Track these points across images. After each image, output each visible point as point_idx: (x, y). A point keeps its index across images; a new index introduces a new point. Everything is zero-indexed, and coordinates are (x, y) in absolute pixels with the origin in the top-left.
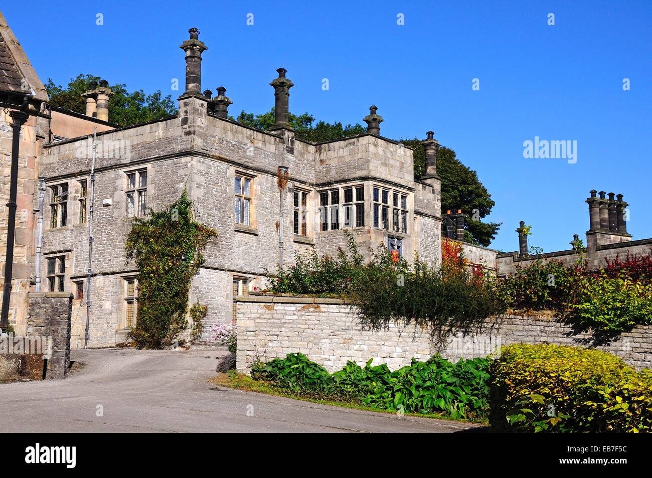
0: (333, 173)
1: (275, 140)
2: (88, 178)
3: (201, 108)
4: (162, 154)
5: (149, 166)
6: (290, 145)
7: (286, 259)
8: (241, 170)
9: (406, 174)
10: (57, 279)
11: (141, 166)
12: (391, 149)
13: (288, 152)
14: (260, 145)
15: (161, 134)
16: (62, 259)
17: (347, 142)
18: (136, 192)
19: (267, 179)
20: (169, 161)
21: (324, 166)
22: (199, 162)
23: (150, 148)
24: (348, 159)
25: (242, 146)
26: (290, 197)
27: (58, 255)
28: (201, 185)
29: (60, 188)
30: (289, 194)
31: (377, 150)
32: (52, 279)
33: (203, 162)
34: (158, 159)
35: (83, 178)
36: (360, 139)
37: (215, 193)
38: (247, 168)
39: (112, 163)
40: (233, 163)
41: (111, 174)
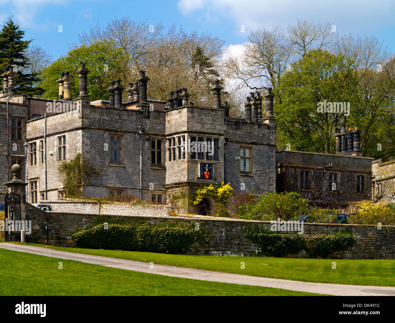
0: (173, 128)
1: (136, 113)
2: (44, 139)
3: (86, 104)
4: (71, 128)
5: (66, 134)
6: (147, 115)
7: (145, 178)
8: (113, 133)
9: (217, 126)
10: (34, 193)
11: (63, 134)
12: (205, 113)
13: (145, 118)
14: (125, 118)
15: (70, 118)
16: (36, 182)
17: (178, 111)
18: (62, 147)
19: (131, 136)
20: (74, 132)
21: (169, 124)
22: (86, 132)
23: (66, 125)
24: (179, 120)
25: (114, 120)
26: (147, 144)
27: (34, 180)
28: (88, 144)
29: (33, 145)
30: (146, 142)
31: (193, 115)
32: (32, 193)
33: (89, 132)
34: (69, 131)
35: (42, 139)
36: (184, 109)
37: (96, 147)
38: (117, 131)
39: (53, 132)
40: (107, 130)
41: (52, 138)
